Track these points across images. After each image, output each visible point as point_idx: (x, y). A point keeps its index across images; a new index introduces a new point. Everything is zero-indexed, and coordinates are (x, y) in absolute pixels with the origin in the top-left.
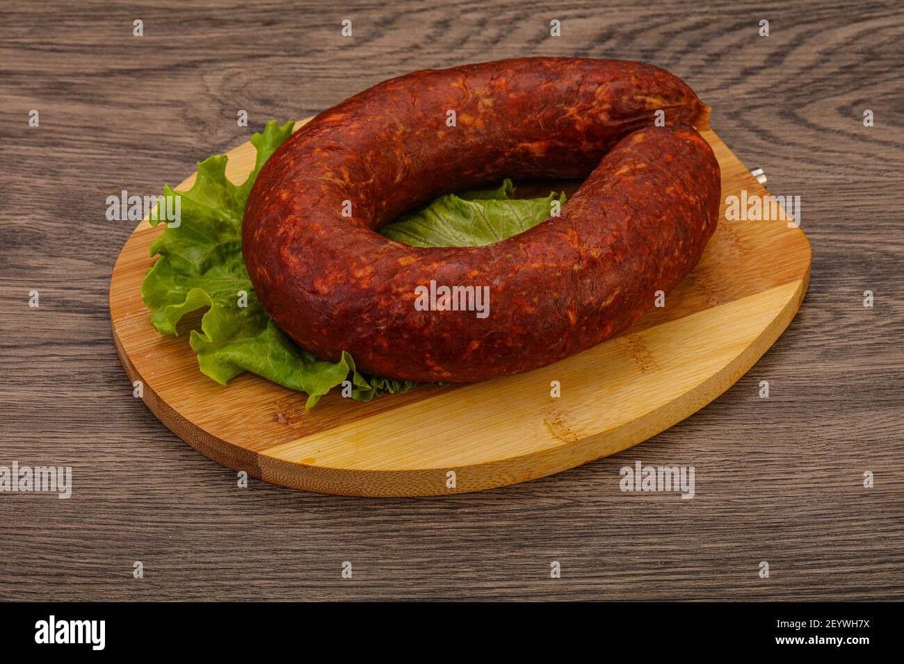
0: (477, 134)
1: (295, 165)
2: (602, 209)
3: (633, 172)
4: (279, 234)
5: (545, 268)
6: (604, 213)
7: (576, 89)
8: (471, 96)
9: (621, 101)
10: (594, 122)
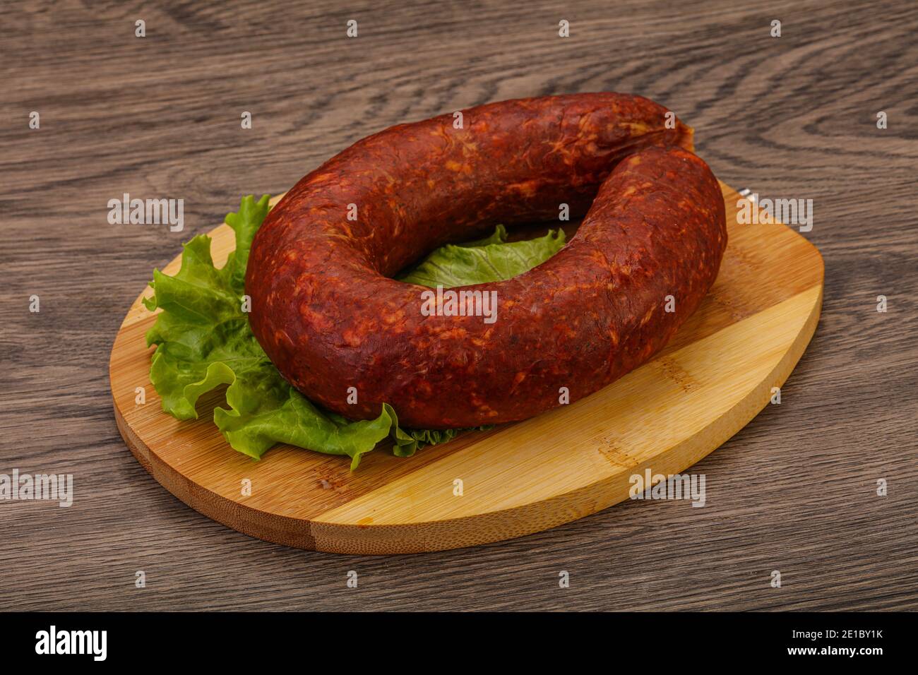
0: (466, 179)
1: (296, 226)
2: (621, 228)
3: (640, 192)
4: (296, 294)
5: (580, 290)
6: (624, 232)
7: (559, 123)
8: (454, 142)
9: (606, 129)
10: (583, 154)
